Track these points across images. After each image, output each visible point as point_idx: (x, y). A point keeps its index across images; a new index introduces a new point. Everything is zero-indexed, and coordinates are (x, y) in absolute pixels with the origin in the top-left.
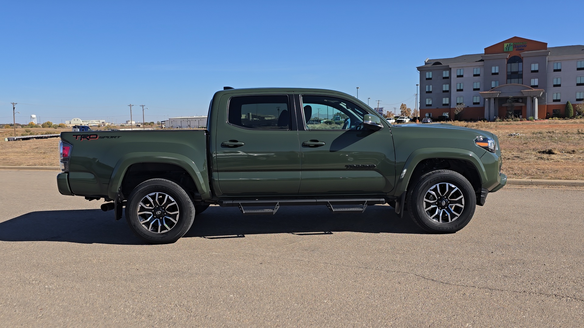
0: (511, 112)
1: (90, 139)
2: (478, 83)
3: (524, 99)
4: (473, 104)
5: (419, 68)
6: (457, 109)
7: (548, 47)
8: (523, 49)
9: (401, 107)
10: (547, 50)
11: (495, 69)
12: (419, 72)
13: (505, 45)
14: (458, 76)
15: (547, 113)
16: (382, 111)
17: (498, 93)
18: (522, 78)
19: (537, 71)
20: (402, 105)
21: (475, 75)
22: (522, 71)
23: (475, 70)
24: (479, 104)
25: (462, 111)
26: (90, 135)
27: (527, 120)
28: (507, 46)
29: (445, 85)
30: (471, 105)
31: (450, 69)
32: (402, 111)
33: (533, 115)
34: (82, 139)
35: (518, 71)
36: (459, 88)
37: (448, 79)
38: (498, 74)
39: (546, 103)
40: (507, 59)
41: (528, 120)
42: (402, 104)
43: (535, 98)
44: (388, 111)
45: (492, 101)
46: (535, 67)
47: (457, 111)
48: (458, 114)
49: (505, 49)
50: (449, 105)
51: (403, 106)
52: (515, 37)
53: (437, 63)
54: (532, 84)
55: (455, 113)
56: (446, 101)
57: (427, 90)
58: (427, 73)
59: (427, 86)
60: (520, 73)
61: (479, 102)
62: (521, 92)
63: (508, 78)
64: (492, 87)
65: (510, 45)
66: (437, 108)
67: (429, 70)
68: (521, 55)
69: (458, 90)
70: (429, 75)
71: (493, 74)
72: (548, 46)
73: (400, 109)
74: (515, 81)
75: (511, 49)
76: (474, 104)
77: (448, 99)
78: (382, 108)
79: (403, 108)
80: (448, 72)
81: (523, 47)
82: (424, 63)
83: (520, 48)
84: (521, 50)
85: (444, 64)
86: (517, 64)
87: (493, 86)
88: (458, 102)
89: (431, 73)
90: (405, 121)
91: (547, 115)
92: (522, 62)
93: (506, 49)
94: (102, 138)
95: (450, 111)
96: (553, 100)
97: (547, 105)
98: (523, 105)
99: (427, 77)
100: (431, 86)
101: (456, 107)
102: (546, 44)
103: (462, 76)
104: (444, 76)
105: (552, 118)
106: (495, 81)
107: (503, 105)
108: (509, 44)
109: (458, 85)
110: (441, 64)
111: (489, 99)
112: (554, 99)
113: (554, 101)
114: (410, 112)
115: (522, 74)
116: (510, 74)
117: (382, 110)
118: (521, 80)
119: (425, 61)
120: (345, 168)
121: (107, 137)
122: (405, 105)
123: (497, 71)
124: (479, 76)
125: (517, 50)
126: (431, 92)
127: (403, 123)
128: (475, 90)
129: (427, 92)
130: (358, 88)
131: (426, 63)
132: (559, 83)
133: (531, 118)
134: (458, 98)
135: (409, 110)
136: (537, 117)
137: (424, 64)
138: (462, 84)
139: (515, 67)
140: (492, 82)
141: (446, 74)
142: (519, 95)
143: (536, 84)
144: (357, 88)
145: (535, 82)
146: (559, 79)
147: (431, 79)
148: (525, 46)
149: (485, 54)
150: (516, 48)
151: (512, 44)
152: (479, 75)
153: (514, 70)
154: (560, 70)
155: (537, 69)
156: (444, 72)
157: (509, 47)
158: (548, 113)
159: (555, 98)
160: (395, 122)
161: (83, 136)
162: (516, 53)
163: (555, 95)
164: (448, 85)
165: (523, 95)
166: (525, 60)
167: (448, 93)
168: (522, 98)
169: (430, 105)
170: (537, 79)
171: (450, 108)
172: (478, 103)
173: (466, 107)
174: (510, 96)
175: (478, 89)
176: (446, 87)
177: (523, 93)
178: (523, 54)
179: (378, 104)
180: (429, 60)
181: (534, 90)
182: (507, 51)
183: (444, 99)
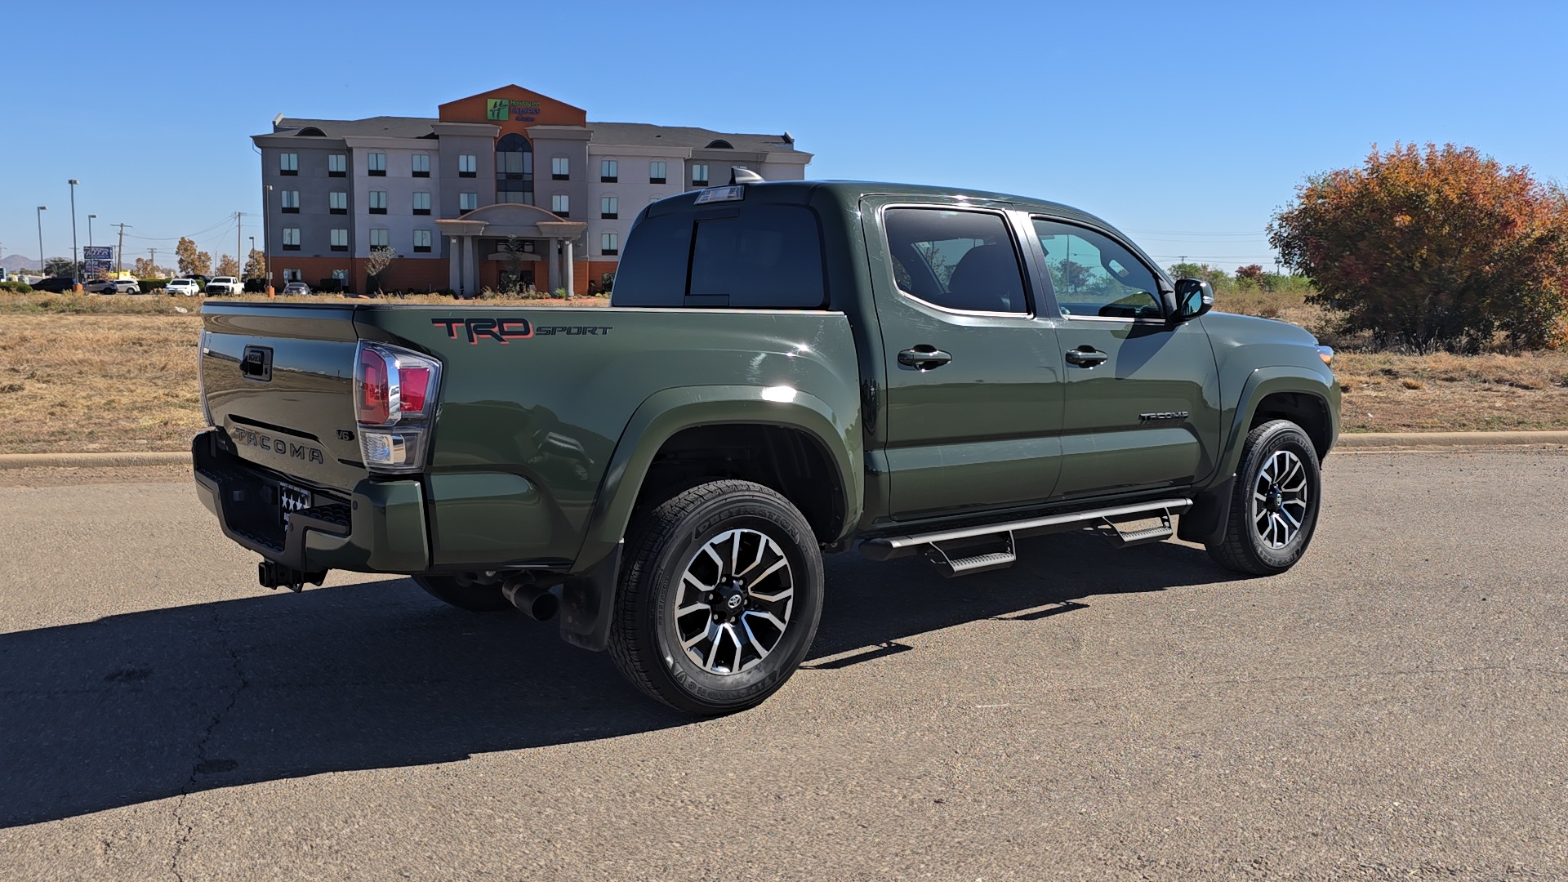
0: (515, 277)
1: (504, 337)
2: (426, 196)
3: (540, 245)
4: (415, 251)
5: (259, 141)
6: (374, 262)
7: (587, 121)
8: (532, 120)
9: (179, 246)
10: (585, 127)
11: (467, 163)
12: (260, 150)
13: (491, 103)
14: (372, 173)
15: (590, 281)
16: (109, 255)
17: (481, 225)
18: (532, 191)
19: (564, 177)
20: (183, 242)
21: (416, 174)
22: (533, 174)
23: (416, 158)
24: (430, 251)
25: (388, 268)
26: (501, 322)
27: (552, 297)
28: (495, 106)
29: (336, 194)
30: (410, 254)
31: (350, 150)
32: (181, 261)
33: (564, 284)
34: (475, 336)
35: (523, 173)
36: (374, 205)
37: (343, 177)
38: (475, 177)
39: (588, 256)
40: (495, 138)
41: (554, 297)
42: (183, 238)
43: (567, 243)
44: (140, 256)
45: (468, 244)
46: (560, 166)
47: (374, 267)
48: (375, 276)
49: (490, 114)
50: (349, 249)
51: (185, 246)
52: (513, 86)
53: (311, 130)
54: (556, 208)
55: (369, 271)
56: (339, 237)
57: (285, 205)
58: (284, 157)
59: (284, 193)
60: (526, 178)
61: (429, 245)
62: (536, 226)
63: (498, 190)
64: (463, 207)
65: (500, 105)
66: (317, 256)
67: (290, 149)
68: (527, 133)
69: (373, 211)
70: (289, 161)
71: (464, 175)
72: (589, 119)
73: (177, 253)
74: (515, 197)
75: (504, 115)
76: (418, 249)
77: (344, 233)
78: (109, 248)
79: (186, 250)
80: (342, 158)
81: (533, 113)
82: (272, 126)
83: (525, 116)
84: (527, 119)
85: (331, 135)
86: (518, 155)
87: (464, 205)
88: (373, 244)
89: (294, 157)
90: (233, 289)
91: (590, 285)
92: (531, 150)
93: (493, 114)
94: (548, 333)
95: (353, 264)
96: (603, 250)
97: (590, 262)
98: (536, 258)
99: (285, 167)
100: (296, 194)
101: (370, 257)
102: (584, 113)
103: (382, 173)
104: (331, 170)
105: (603, 293)
106: (468, 193)
107: (491, 257)
108: (499, 101)
109: (374, 196)
110: (323, 135)
111: (461, 239)
112: (604, 248)
113: (605, 252)
114: (208, 263)
115: (532, 182)
116: (503, 177)
117: (109, 253)
118: (528, 195)
119: (274, 123)
120: (1139, 422)
121: (563, 329)
122: (191, 242)
123: (472, 169)
124: (428, 176)
125: (517, 119)
126: (296, 211)
127: (227, 294)
128: (417, 212)
129: (285, 210)
130: (75, 182)
131: (276, 129)
132: (613, 211)
133: (559, 291)
134: (375, 233)
135: (203, 258)
136: (571, 292)
137: (270, 130)
138: (382, 195)
139: (514, 162)
140: (462, 195)
141: (337, 163)
142: (531, 234)
143: (565, 209)
144: (71, 182)
145: (561, 203)
146: (614, 202)
147: (294, 173)
148: (537, 112)
149: (441, 120)
150: (517, 115)
151: (505, 102)
152: (426, 175)
153: (514, 168)
154: (614, 180)
155: (565, 172)
156: (333, 158)
157: (499, 110)
158: (593, 282)
159: (606, 247)
160: (199, 292)
161: (472, 325)
162: (516, 128)
163: (605, 238)
164: (345, 194)
165: (541, 234)
166: (536, 145)
167: (344, 215)
168: (532, 242)
169: (296, 248)
170: (567, 197)
171: (352, 258)
172: (427, 249)
173: (398, 257)
174: (509, 236)
175: (426, 212)
176: (338, 200)
177: (542, 229)
178: (535, 130)
179: (121, 234)
180: (283, 119)
181: (565, 223)
182: (496, 118)
183: (334, 233)
